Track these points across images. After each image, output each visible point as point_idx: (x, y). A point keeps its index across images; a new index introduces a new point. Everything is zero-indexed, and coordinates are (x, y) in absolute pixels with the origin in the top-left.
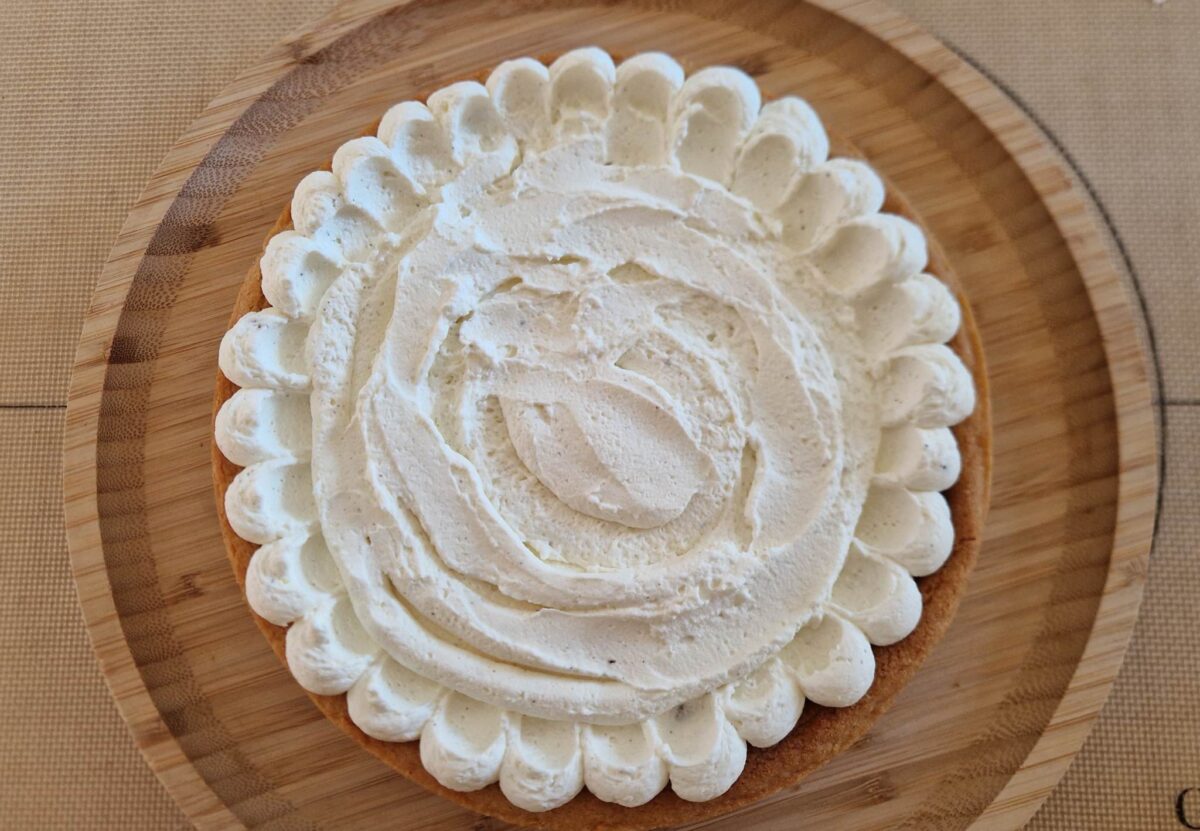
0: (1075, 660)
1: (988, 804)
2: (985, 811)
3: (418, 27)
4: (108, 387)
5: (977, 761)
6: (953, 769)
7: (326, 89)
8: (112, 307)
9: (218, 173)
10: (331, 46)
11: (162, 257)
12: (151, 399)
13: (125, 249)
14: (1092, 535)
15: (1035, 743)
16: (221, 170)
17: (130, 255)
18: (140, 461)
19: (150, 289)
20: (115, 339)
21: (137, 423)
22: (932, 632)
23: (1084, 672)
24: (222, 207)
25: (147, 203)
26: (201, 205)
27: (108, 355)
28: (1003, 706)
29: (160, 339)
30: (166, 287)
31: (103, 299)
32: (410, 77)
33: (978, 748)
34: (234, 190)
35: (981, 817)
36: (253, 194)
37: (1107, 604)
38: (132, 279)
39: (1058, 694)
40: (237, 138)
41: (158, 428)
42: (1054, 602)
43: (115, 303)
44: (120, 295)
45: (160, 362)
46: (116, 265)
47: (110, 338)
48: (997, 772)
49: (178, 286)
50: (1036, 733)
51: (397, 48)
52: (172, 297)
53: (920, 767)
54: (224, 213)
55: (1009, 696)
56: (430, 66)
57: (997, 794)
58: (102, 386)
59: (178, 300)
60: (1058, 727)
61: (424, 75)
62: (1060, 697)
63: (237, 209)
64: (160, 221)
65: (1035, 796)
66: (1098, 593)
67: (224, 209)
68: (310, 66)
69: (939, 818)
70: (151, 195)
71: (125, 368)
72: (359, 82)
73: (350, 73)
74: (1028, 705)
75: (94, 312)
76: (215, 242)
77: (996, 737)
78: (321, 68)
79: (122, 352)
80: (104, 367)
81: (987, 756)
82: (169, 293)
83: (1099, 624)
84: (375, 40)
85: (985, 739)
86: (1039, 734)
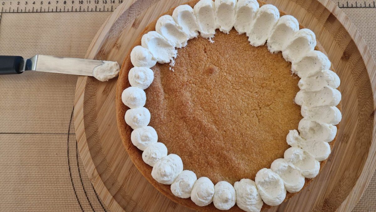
0: (90, 150)
1: (84, 106)
2: (83, 104)
3: (360, 147)
4: (326, 9)
5: (93, 114)
6: (97, 108)
7: (362, 113)
8: (345, 23)
9: (360, 71)
10: (373, 121)
11: (348, 43)
12: (315, 18)
13: (357, 35)
14: (108, 179)
15: (85, 126)
16: (360, 72)
17: (355, 35)
18: (302, 6)
19: (342, 35)
20: (336, 18)
21: (312, 11)
22: (120, 122)
23: (87, 148)
24: (350, 66)
25: (365, 49)
26: (355, 61)
27: (333, 14)
28: (97, 129)
29: (328, 30)
30: (340, 40)
31: (348, 22)
32: (348, 135)
33: (95, 117)
34: (352, 72)
35: (83, 103)
36: (348, 76)
37: (93, 167)
38: (348, 32)
39: (88, 140)
40: (366, 82)
41: (306, 15)
42: (105, 159)
43: (345, 24)
44: (346, 27)
45: (322, 26)
46: (355, 31)
47: (337, 17)
48: (88, 114)
49: (338, 43)
50: (86, 128)
51: (359, 139)
52: (336, 39)
53: (103, 102)
54: (348, 66)
55: (98, 132)
56: (347, 142)
57: (84, 110)
58: (327, 8)
59: (334, 40)
60: (83, 133)
61: (345, 139)
62: (87, 140)
63: (347, 70)
64: (358, 48)
65: (77, 116)
66: (97, 168)
67: (349, 66)
68: (371, 113)
69: (91, 97)
70: (367, 51)
71: (327, 17)
72: (357, 123)
73: (362, 122)
74: (93, 133)
75: (347, 19)
76: (342, 58)
77: (93, 121)
78: (369, 116)
79: (332, 18)
80: (331, 11)
81: (92, 116)
82: (338, 39)
83: (91, 161)
84: (366, 134)
85: (95, 120)
86: (85, 129)
